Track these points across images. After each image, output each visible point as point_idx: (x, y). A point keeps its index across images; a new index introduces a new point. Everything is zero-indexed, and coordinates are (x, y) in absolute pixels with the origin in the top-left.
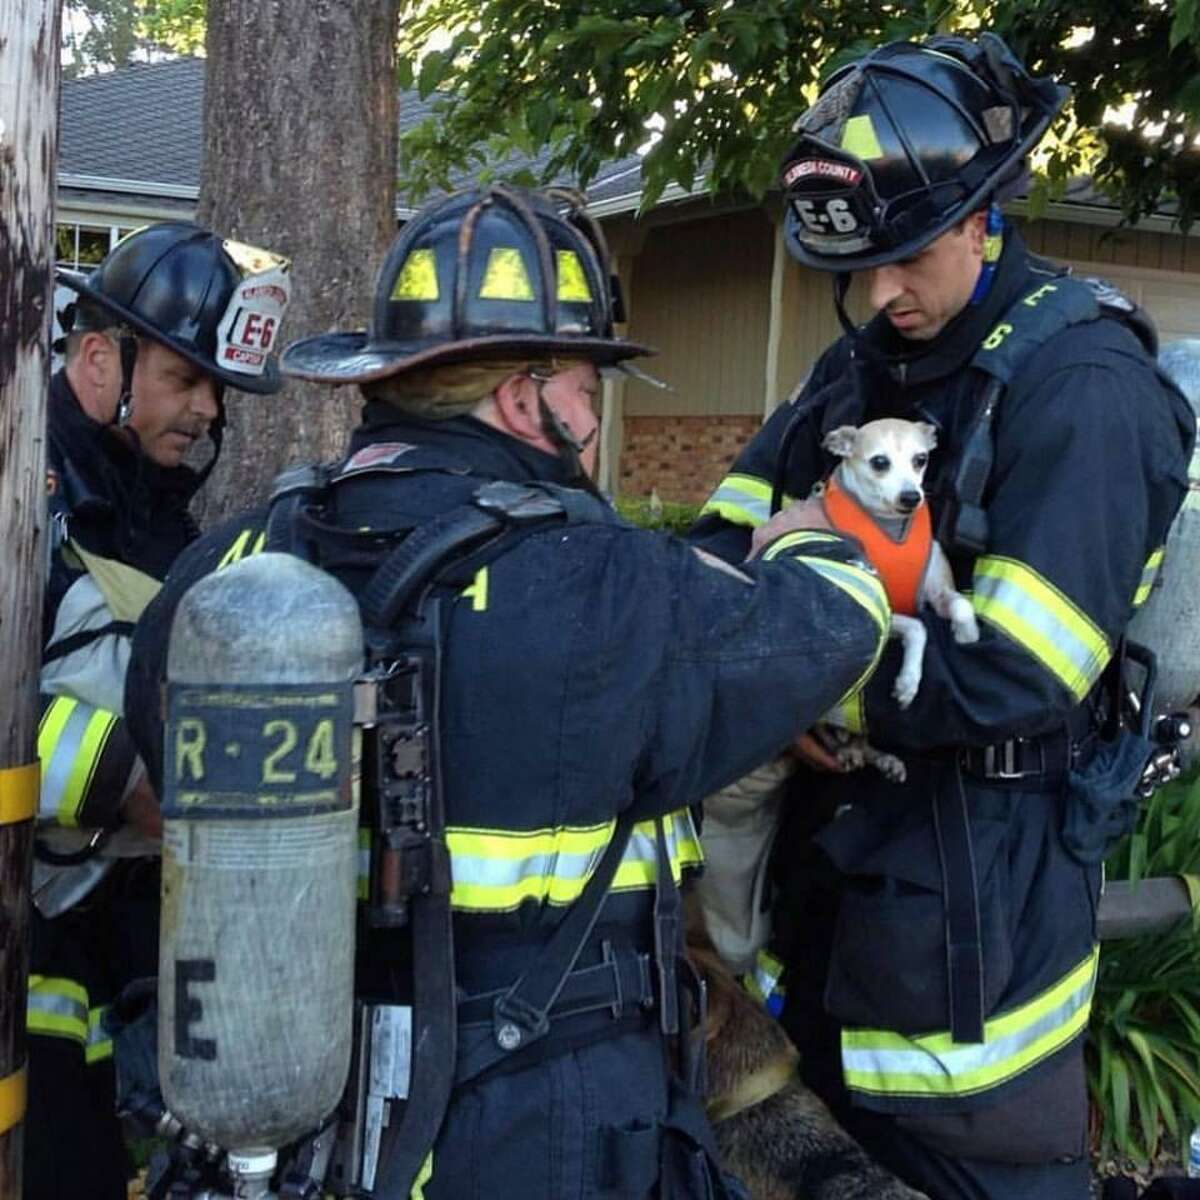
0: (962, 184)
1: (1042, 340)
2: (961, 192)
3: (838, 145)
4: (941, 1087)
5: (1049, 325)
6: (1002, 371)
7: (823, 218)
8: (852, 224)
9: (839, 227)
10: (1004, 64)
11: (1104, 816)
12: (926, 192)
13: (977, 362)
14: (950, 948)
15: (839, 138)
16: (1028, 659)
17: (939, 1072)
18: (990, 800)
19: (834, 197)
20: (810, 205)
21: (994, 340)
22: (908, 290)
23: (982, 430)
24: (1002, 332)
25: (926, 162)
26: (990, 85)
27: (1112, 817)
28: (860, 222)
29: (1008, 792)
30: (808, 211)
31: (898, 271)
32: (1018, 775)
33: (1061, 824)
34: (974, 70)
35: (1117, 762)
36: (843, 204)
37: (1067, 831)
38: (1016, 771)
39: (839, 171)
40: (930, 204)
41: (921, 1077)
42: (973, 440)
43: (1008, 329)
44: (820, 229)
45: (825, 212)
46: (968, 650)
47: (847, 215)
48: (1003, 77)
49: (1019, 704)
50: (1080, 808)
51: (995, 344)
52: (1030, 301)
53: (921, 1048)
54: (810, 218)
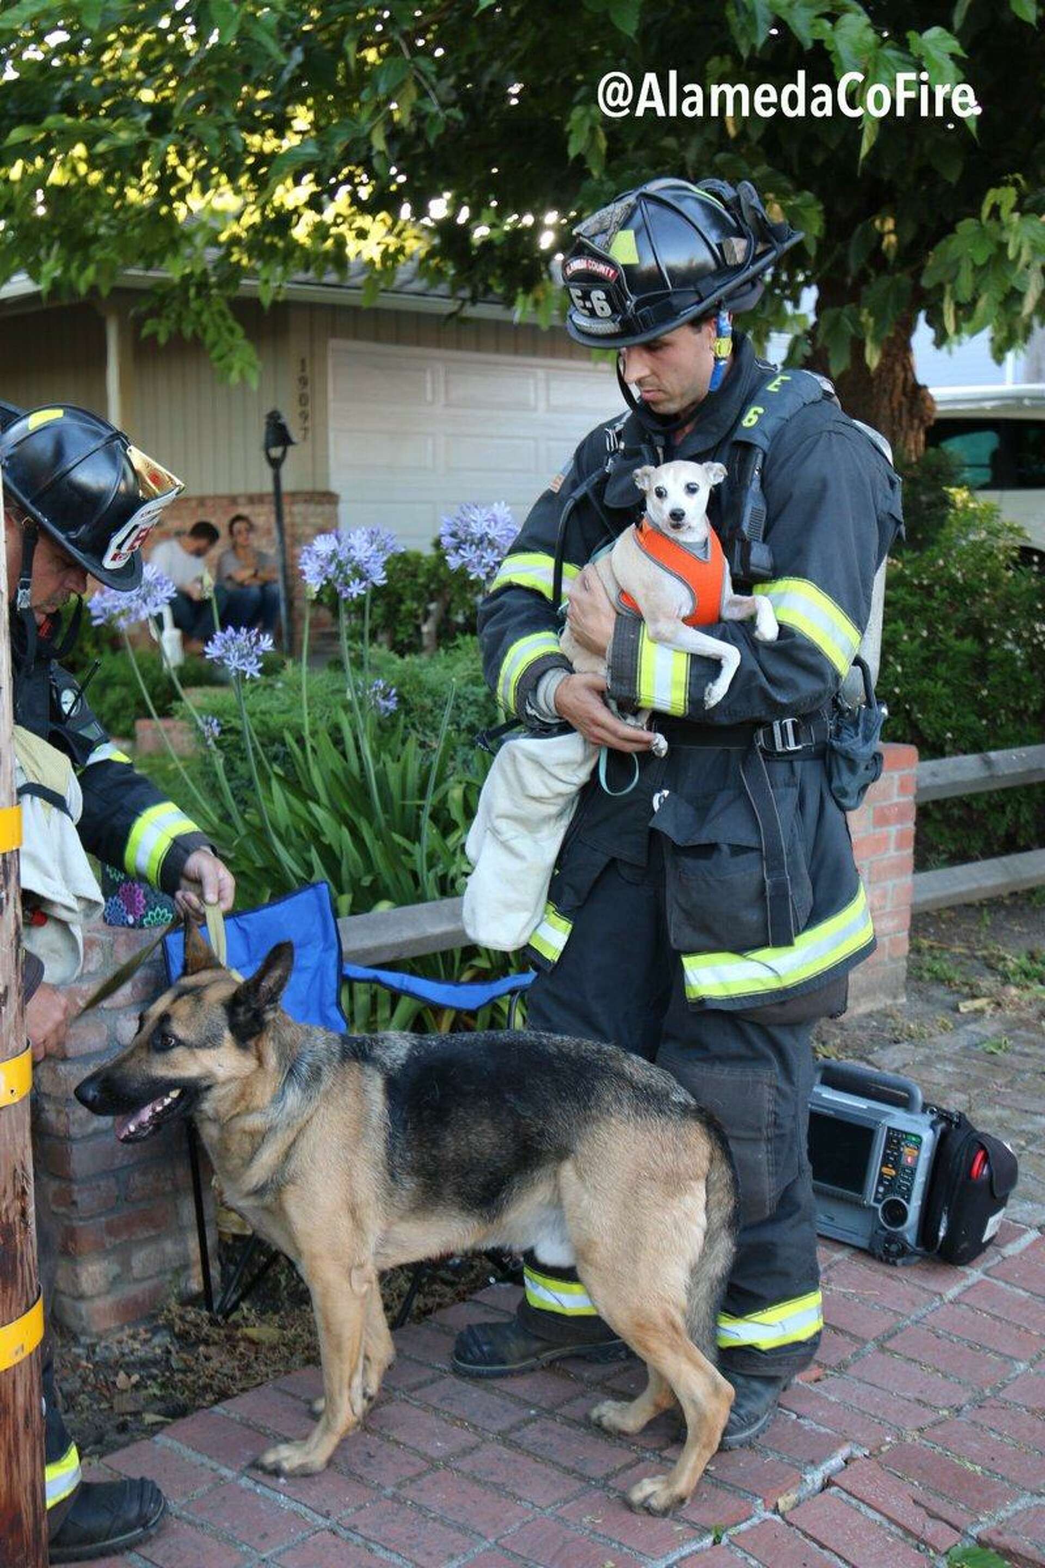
0: (698, 292)
1: (787, 417)
2: (696, 299)
3: (607, 250)
4: (774, 984)
5: (790, 405)
6: (762, 442)
7: (588, 304)
8: (608, 311)
9: (599, 312)
10: (753, 208)
11: (862, 767)
12: (669, 294)
13: (738, 436)
14: (768, 881)
15: (608, 244)
16: (815, 651)
17: (770, 973)
18: (781, 769)
19: (597, 288)
20: (580, 294)
21: (751, 419)
22: (654, 373)
23: (755, 486)
24: (756, 413)
25: (670, 271)
26: (737, 222)
27: (867, 768)
28: (614, 310)
29: (791, 762)
30: (578, 297)
31: (646, 356)
32: (799, 747)
33: (830, 781)
34: (728, 208)
35: (860, 729)
36: (602, 295)
37: (835, 784)
38: (796, 744)
39: (602, 269)
40: (670, 305)
41: (758, 980)
42: (749, 495)
43: (761, 410)
44: (586, 312)
45: (590, 299)
46: (769, 647)
47: (605, 304)
48: (748, 216)
49: (808, 685)
50: (843, 764)
51: (753, 423)
52: (771, 388)
53: (753, 960)
54: (579, 303)
